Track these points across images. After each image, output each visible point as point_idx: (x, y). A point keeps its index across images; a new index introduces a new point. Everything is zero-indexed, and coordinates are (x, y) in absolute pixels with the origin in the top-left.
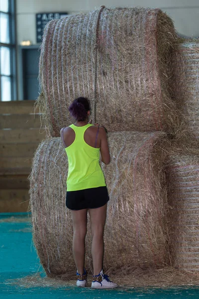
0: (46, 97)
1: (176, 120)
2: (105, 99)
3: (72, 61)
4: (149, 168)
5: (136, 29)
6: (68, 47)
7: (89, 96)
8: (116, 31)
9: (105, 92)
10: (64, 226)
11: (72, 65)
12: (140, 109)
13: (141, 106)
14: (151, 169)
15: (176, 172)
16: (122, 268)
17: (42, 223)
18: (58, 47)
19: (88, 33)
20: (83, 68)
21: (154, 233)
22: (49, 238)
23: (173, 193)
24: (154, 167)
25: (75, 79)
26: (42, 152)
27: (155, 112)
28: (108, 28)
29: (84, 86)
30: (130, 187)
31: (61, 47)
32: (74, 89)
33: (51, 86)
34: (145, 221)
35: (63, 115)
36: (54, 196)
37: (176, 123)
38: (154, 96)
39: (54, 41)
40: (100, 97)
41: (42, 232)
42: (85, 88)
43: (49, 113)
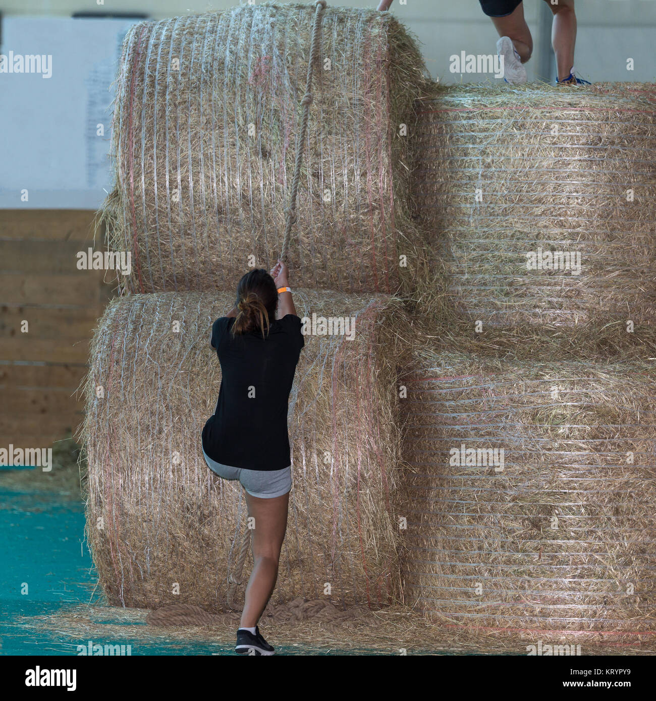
0: (125, 200)
1: (422, 269)
2: (264, 211)
3: (191, 120)
4: (368, 376)
5: (340, 55)
6: (181, 87)
7: (225, 204)
8: (294, 57)
9: (264, 196)
10: (163, 501)
11: (189, 130)
12: (343, 241)
13: (345, 232)
14: (372, 379)
15: (430, 388)
16: (292, 604)
17: (113, 491)
18: (158, 87)
19: (228, 59)
20: (216, 139)
21: (372, 528)
22: (128, 525)
23: (418, 436)
24: (380, 374)
25: (196, 162)
26: (115, 327)
27: (376, 248)
28: (276, 50)
29: (215, 180)
30: (323, 417)
31: (166, 87)
32: (191, 184)
33: (139, 175)
34: (353, 499)
35: (162, 244)
36: (142, 430)
37: (422, 276)
38: (377, 212)
39: (148, 71)
40: (251, 206)
41: (111, 512)
42: (218, 184)
43: (129, 237)
